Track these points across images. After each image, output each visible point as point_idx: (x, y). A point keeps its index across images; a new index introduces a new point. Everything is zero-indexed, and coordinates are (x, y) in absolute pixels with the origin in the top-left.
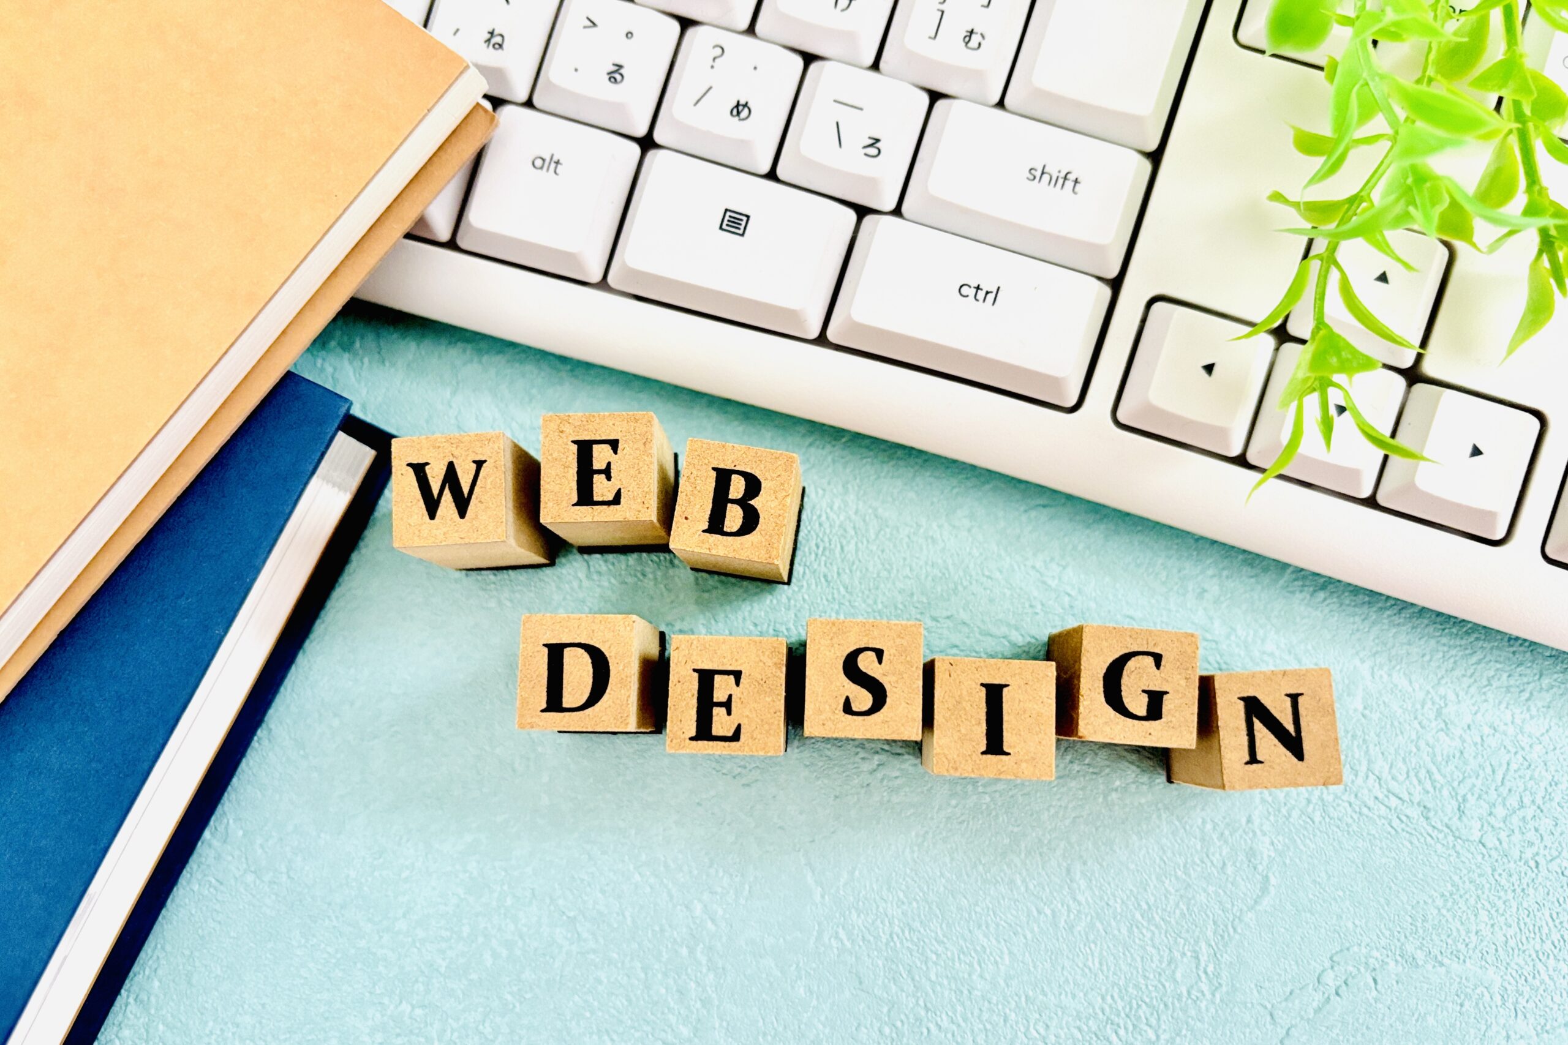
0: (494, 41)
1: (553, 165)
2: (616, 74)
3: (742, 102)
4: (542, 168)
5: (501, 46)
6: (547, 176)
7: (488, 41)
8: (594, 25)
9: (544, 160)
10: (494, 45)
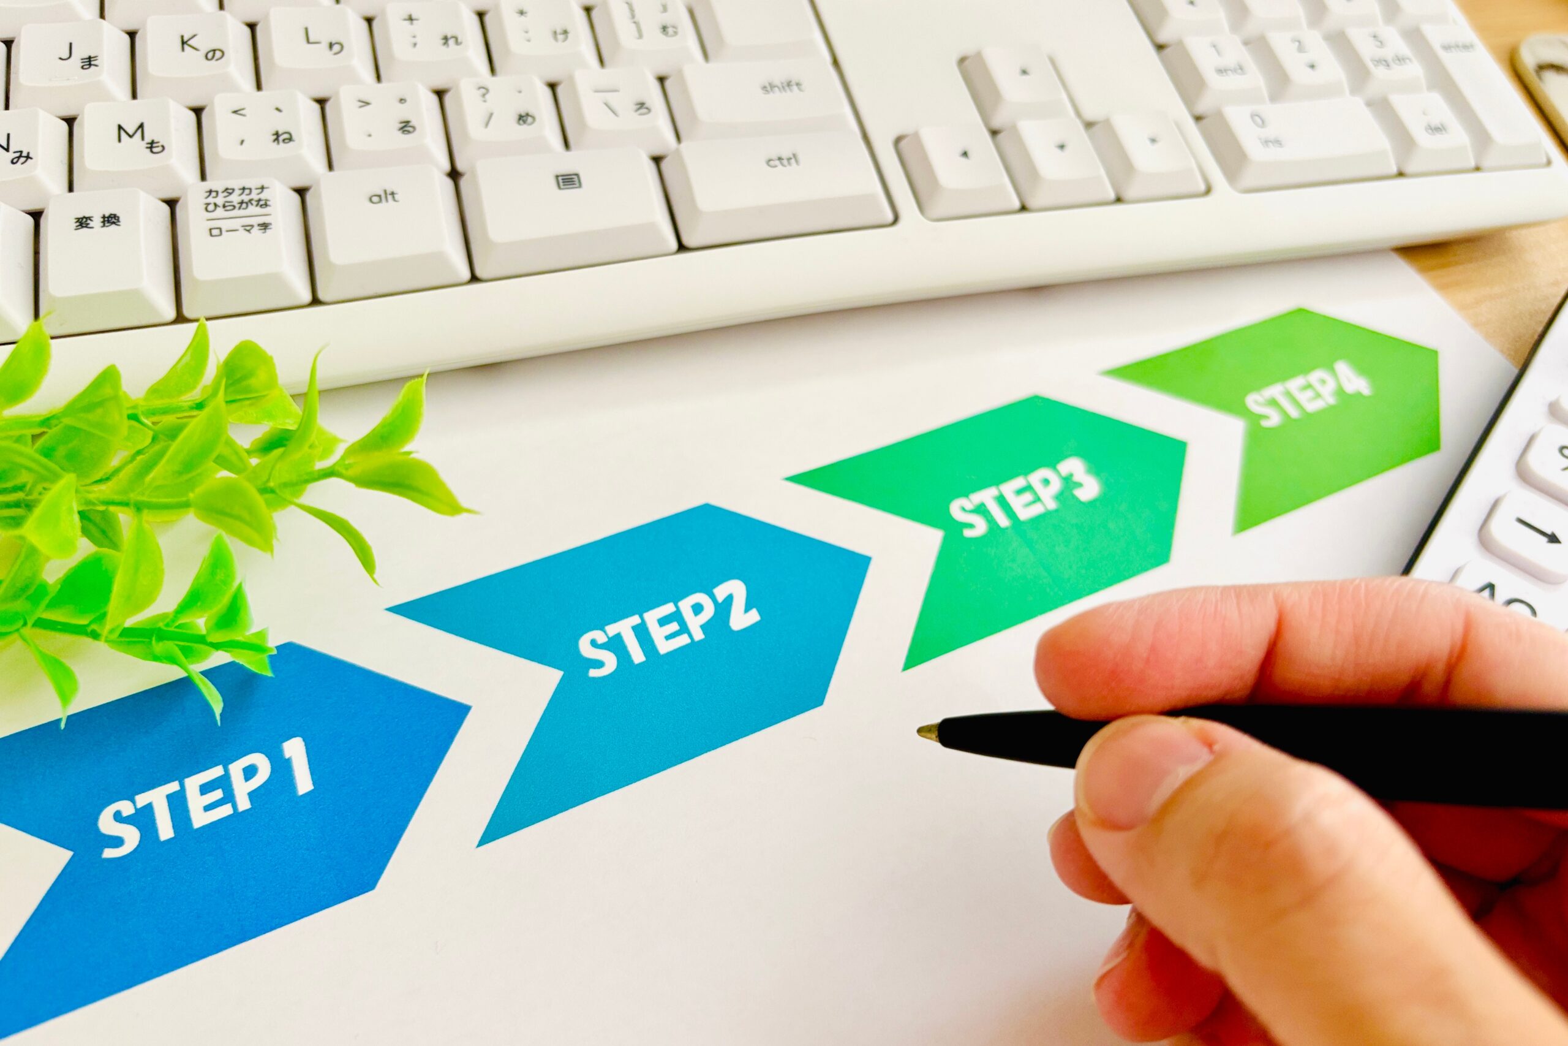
0: (281, 138)
1: (390, 197)
2: (406, 127)
3: (523, 114)
4: (380, 201)
5: (290, 139)
6: (389, 205)
7: (277, 140)
8: (368, 104)
9: (379, 196)
10: (284, 140)
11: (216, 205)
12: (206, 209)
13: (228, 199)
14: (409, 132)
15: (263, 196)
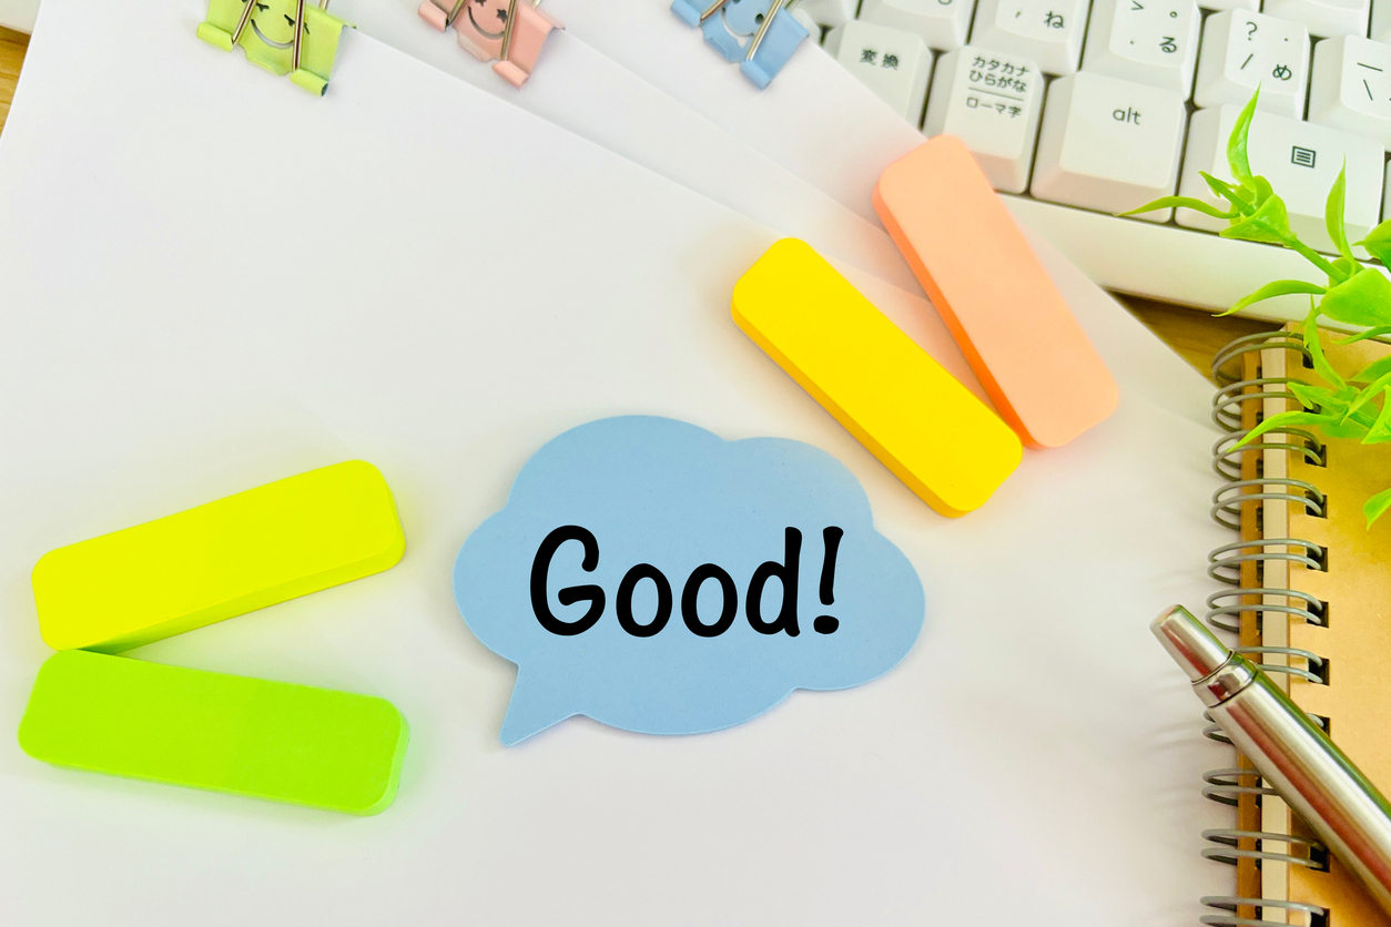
0: (1053, 21)
1: (1132, 117)
2: (1169, 45)
3: (1282, 66)
4: (1123, 119)
5: (1061, 24)
6: (1129, 126)
7: (1049, 21)
8: (1141, 7)
9: (1124, 113)
10: (1054, 24)
11: (980, 76)
12: (971, 76)
13: (993, 72)
14: (1169, 50)
15: (1023, 79)
